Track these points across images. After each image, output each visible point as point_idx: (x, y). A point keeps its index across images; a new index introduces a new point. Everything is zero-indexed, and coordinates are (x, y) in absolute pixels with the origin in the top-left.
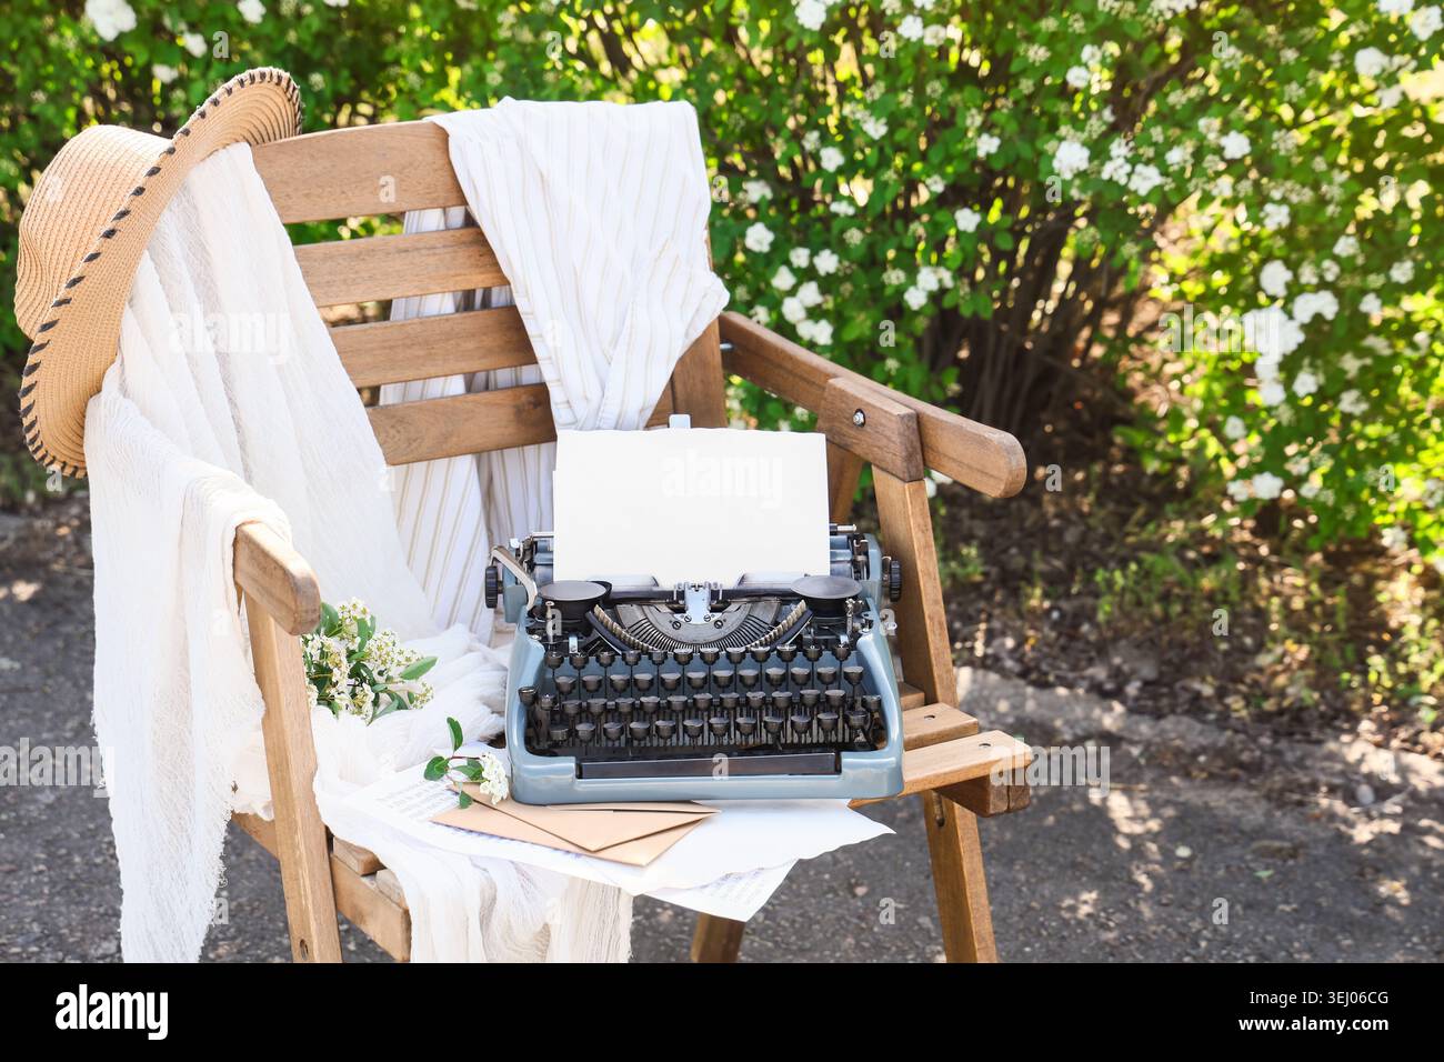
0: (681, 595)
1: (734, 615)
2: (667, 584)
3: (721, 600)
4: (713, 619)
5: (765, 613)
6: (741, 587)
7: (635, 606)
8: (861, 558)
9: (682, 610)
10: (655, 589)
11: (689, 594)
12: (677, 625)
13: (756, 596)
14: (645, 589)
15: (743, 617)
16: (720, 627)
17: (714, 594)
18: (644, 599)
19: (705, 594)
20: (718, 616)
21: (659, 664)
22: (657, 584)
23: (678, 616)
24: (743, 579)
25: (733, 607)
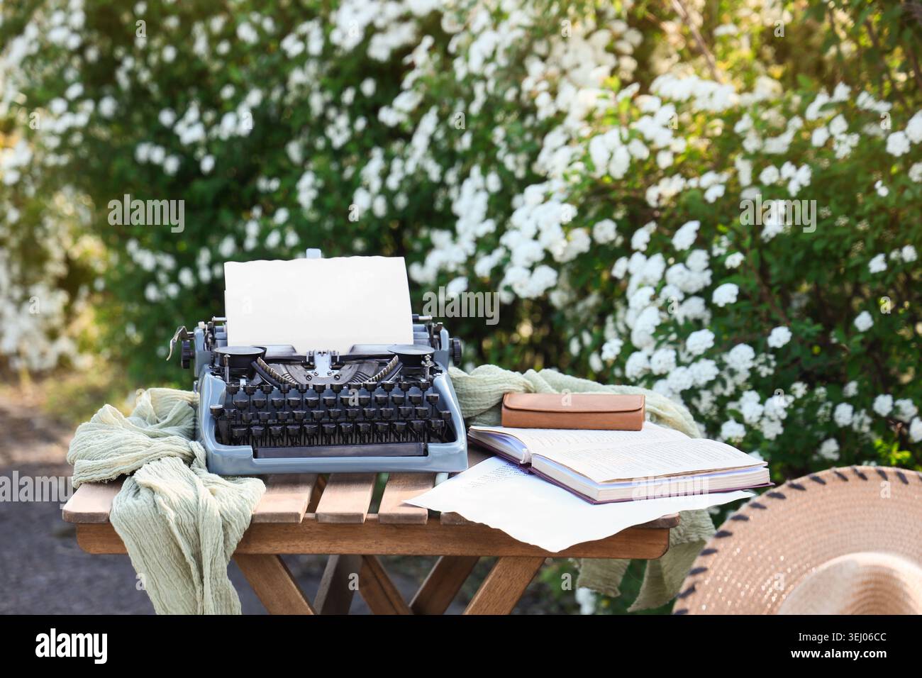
0: (312, 359)
1: (347, 372)
2: (302, 351)
3: (338, 362)
4: (333, 374)
5: (367, 370)
6: (353, 354)
7: (281, 365)
8: (435, 337)
9: (313, 368)
10: (294, 354)
11: (317, 358)
12: (308, 377)
13: (362, 359)
14: (287, 355)
15: (353, 373)
16: (338, 379)
17: (334, 358)
18: (286, 361)
19: (327, 358)
20: (336, 372)
21: (303, 393)
22: (295, 351)
23: (310, 372)
24: (353, 349)
25: (346, 367)
